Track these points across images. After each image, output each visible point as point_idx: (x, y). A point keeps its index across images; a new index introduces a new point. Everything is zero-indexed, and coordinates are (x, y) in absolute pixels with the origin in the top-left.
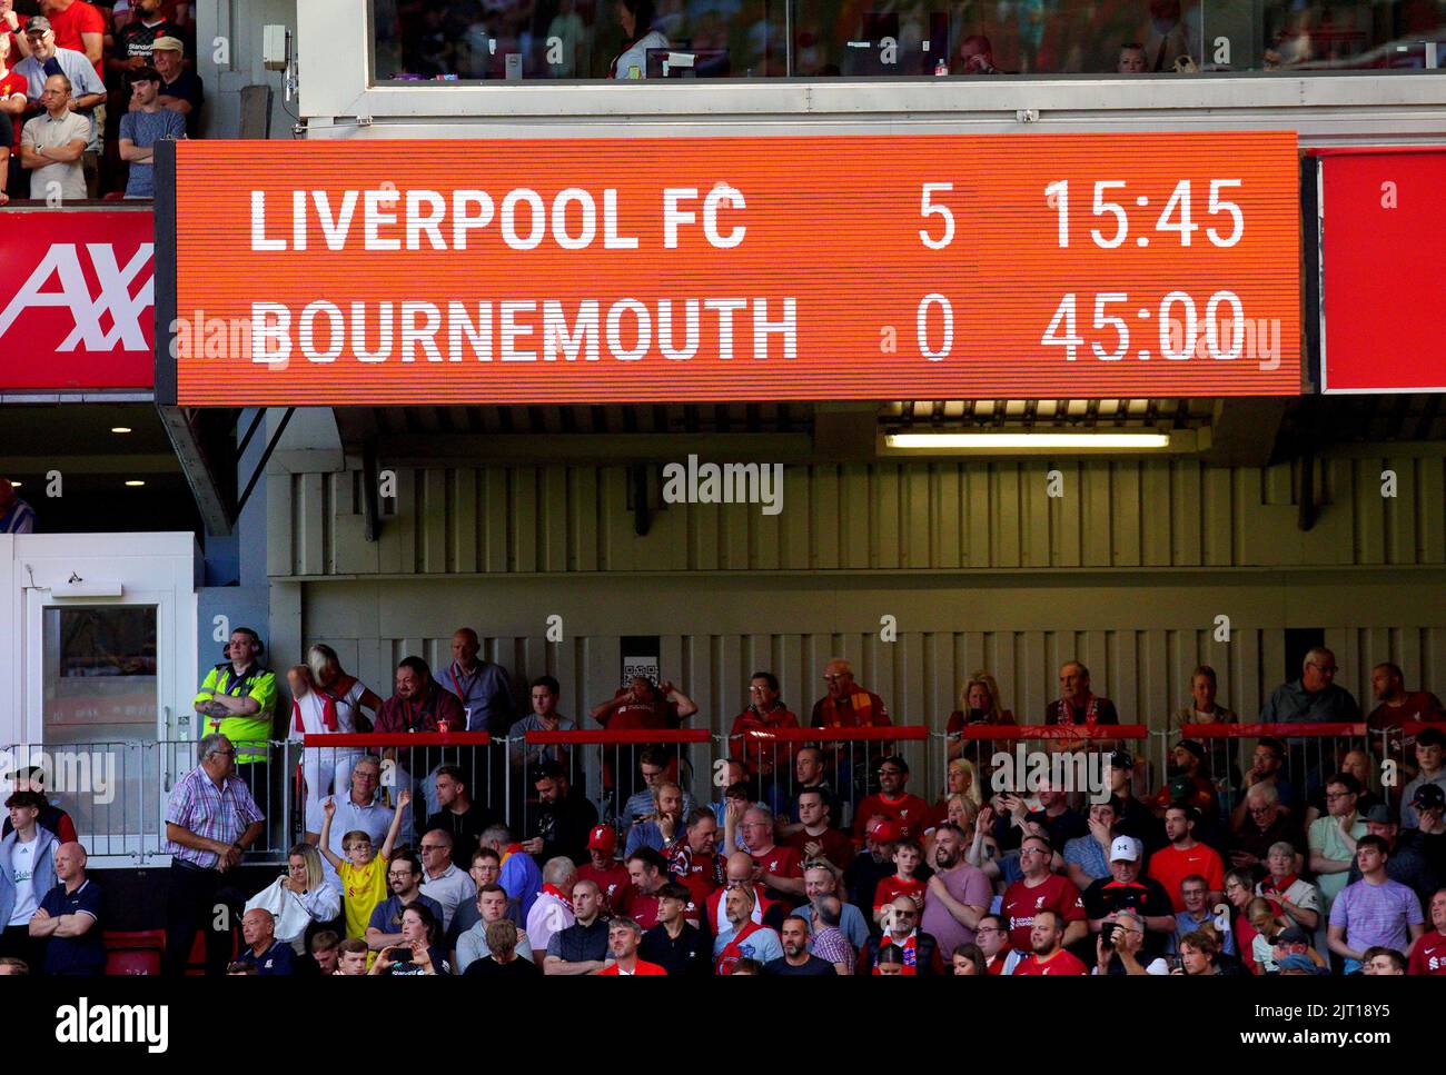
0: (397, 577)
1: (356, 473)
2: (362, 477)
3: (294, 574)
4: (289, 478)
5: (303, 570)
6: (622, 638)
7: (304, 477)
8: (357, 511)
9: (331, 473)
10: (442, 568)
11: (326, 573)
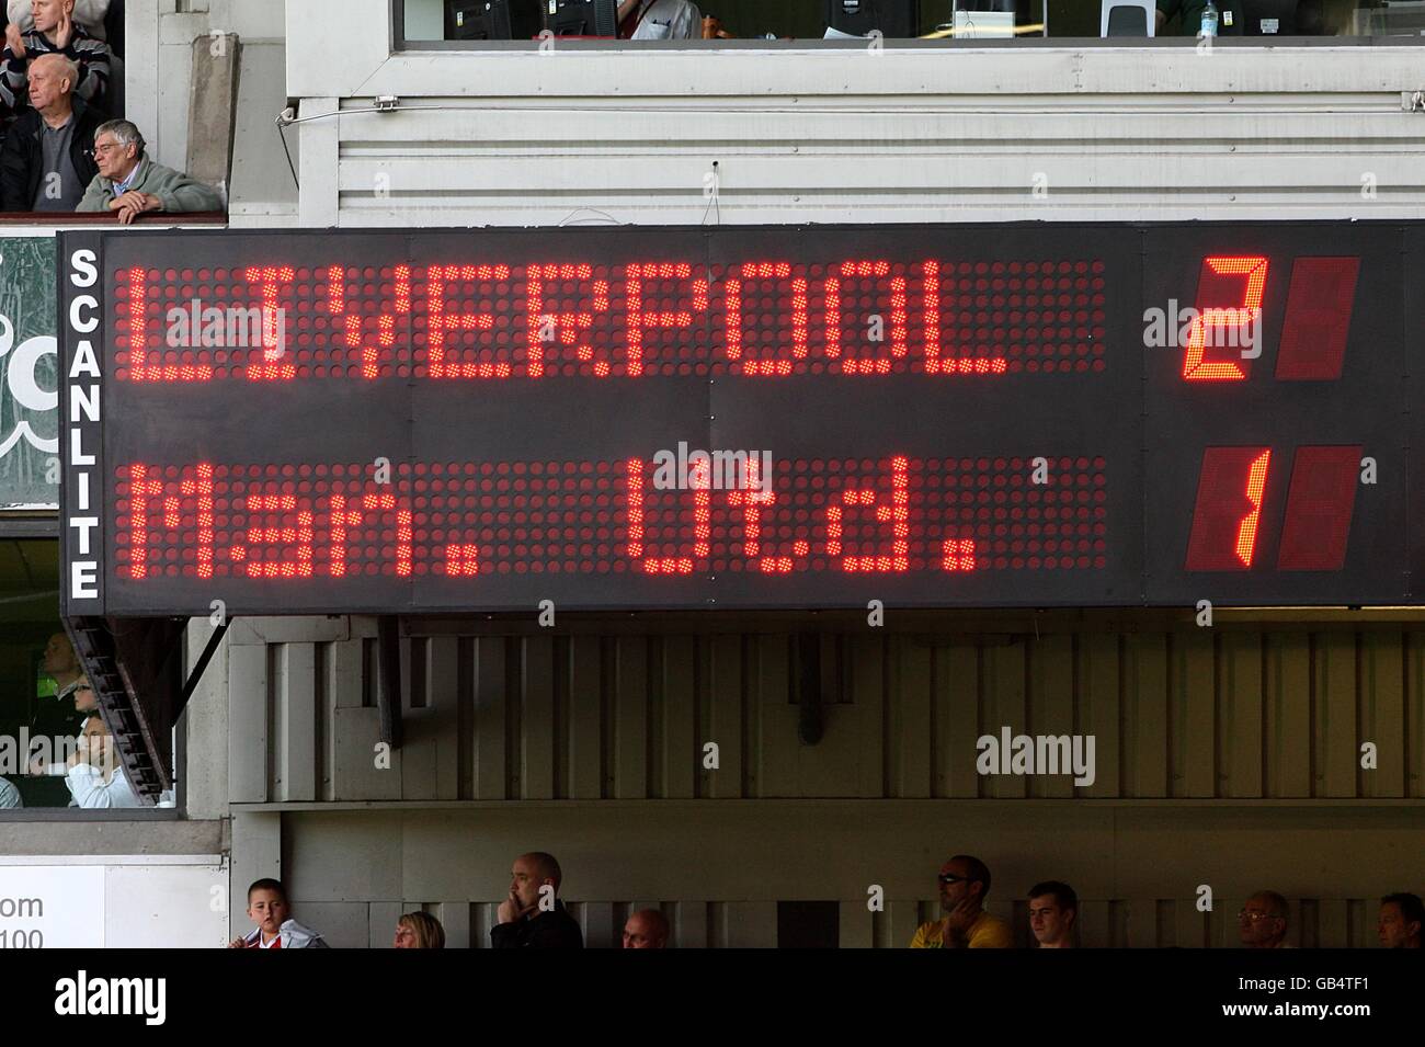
0: (431, 804)
1: (367, 643)
2: (377, 649)
3: (270, 799)
4: (262, 651)
5: (284, 792)
6: (781, 905)
7: (286, 648)
8: (368, 701)
9: (329, 643)
10: (500, 791)
11: (320, 796)
